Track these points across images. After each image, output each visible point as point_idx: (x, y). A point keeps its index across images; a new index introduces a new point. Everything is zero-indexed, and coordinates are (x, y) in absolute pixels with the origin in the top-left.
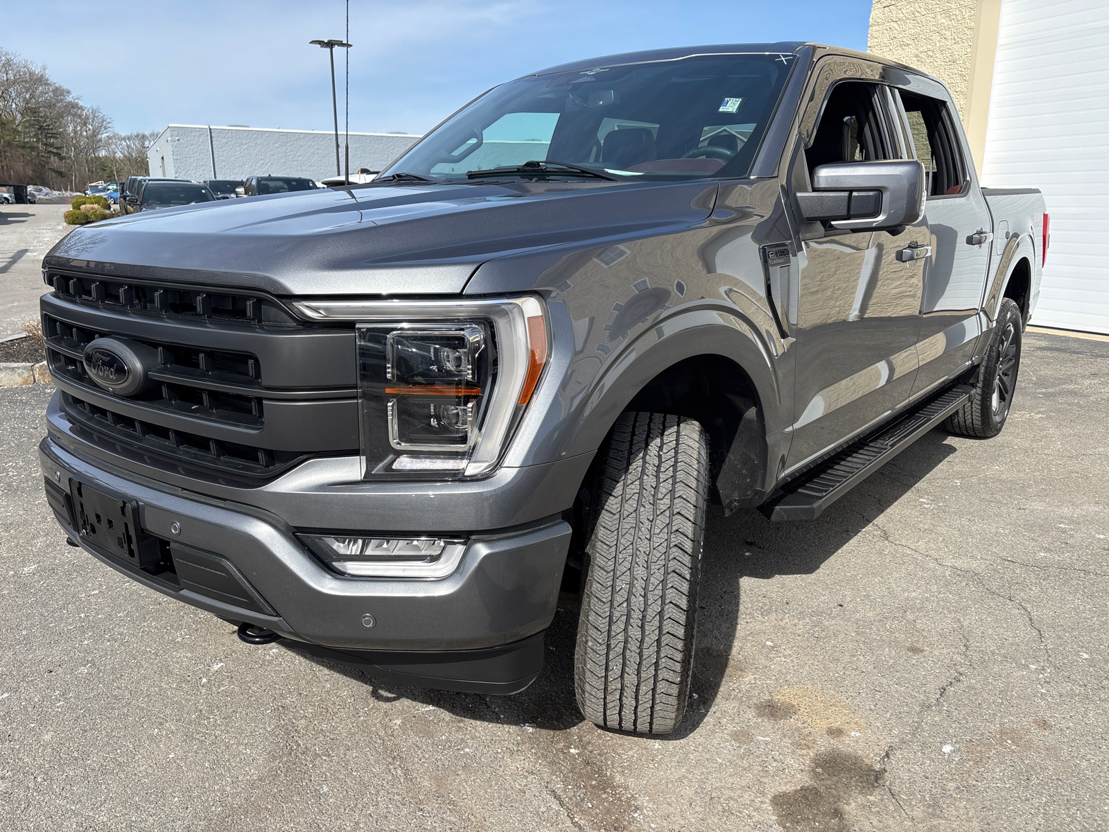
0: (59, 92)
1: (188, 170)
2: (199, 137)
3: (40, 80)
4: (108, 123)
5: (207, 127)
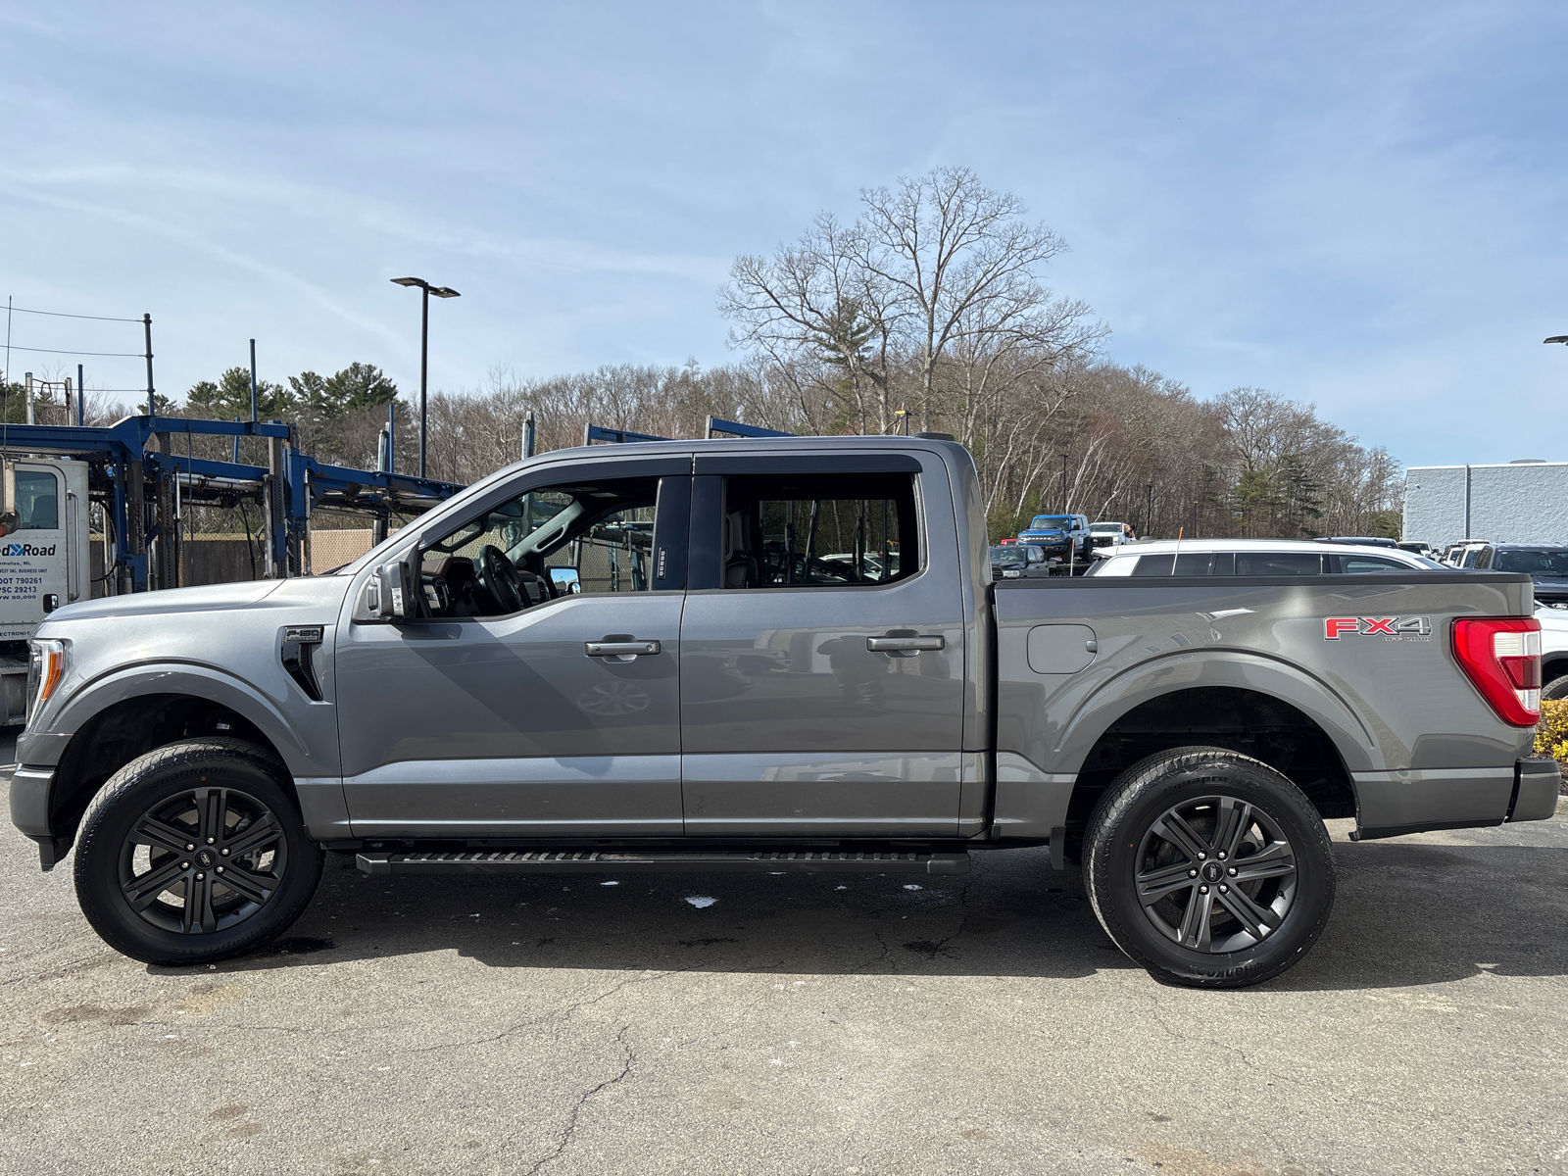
0: (1328, 434)
1: (1428, 528)
2: (1451, 481)
3: (1304, 422)
4: (1395, 467)
5: (1465, 467)
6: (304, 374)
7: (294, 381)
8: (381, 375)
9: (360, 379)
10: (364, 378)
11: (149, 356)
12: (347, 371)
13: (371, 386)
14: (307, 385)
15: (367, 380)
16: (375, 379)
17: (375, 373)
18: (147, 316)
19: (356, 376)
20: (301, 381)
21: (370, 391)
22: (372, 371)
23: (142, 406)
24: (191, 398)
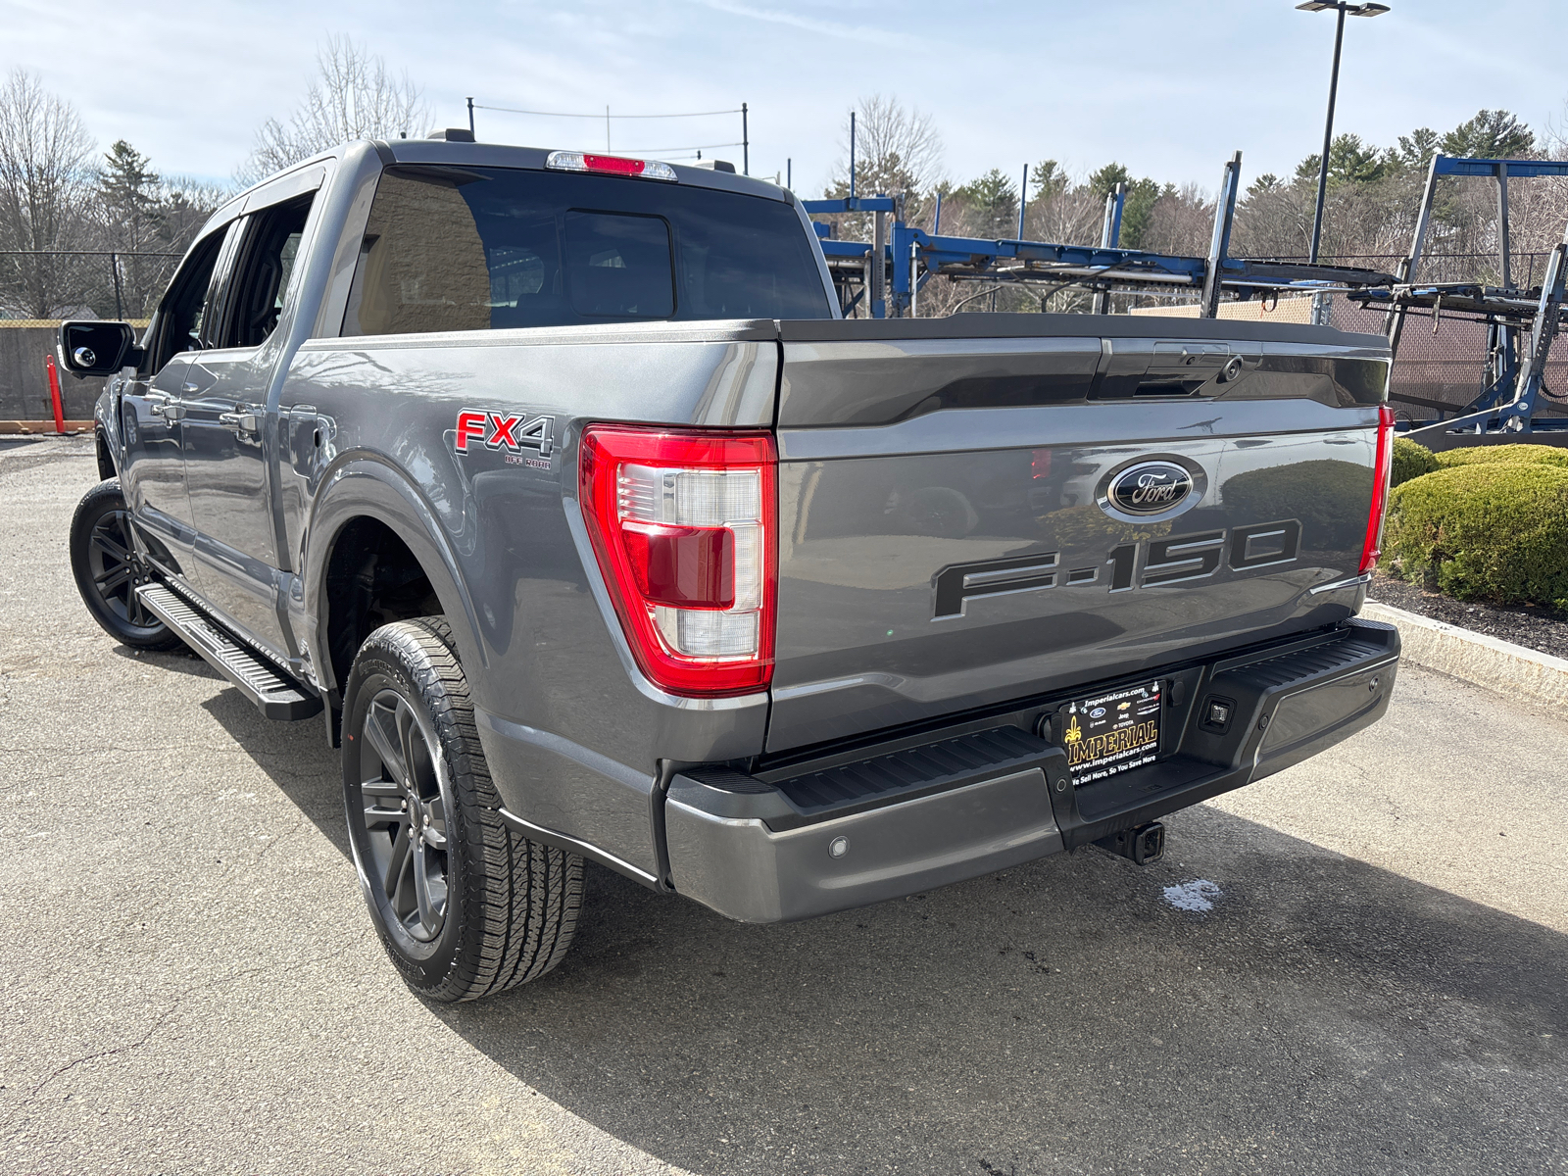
6: (1417, 132)
7: (1404, 141)
8: (1514, 121)
9: (1486, 129)
10: (1491, 127)
11: (746, 144)
12: (1471, 123)
13: (1499, 137)
14: (1418, 144)
15: (1495, 130)
16: (1506, 127)
17: (1506, 120)
18: (745, 105)
19: (1482, 127)
20: (1412, 141)
21: (1497, 143)
22: (1502, 118)
23: (1251, 189)
24: (1298, 174)
